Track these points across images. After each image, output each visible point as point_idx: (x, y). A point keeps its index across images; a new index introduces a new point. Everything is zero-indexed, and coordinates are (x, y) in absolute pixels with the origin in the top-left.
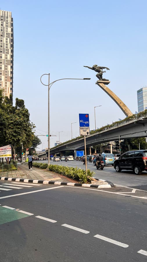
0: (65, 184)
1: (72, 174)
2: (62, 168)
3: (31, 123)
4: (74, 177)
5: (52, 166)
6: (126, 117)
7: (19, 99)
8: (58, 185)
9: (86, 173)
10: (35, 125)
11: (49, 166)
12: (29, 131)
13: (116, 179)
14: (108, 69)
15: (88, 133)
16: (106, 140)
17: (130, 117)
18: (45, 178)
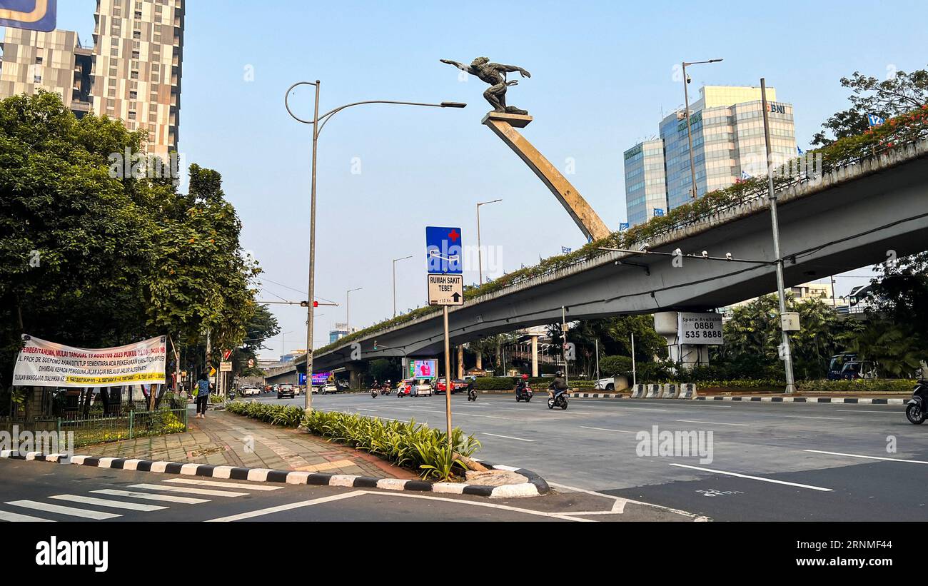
0: (371, 484)
1: (395, 448)
2: (357, 425)
3: (243, 255)
4: (404, 456)
5: (321, 416)
6: (587, 242)
7: (202, 166)
8: (342, 489)
9: (446, 441)
10: (259, 266)
11: (308, 415)
12: (237, 287)
13: (554, 463)
14: (524, 73)
15: (456, 296)
16: (518, 320)
17: (601, 242)
18: (293, 463)
